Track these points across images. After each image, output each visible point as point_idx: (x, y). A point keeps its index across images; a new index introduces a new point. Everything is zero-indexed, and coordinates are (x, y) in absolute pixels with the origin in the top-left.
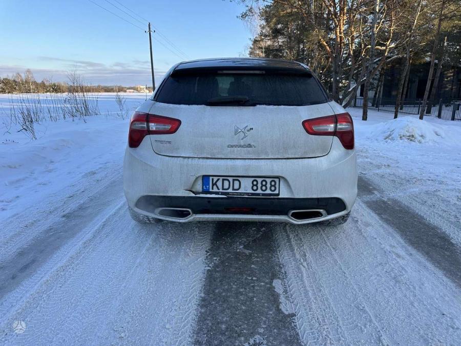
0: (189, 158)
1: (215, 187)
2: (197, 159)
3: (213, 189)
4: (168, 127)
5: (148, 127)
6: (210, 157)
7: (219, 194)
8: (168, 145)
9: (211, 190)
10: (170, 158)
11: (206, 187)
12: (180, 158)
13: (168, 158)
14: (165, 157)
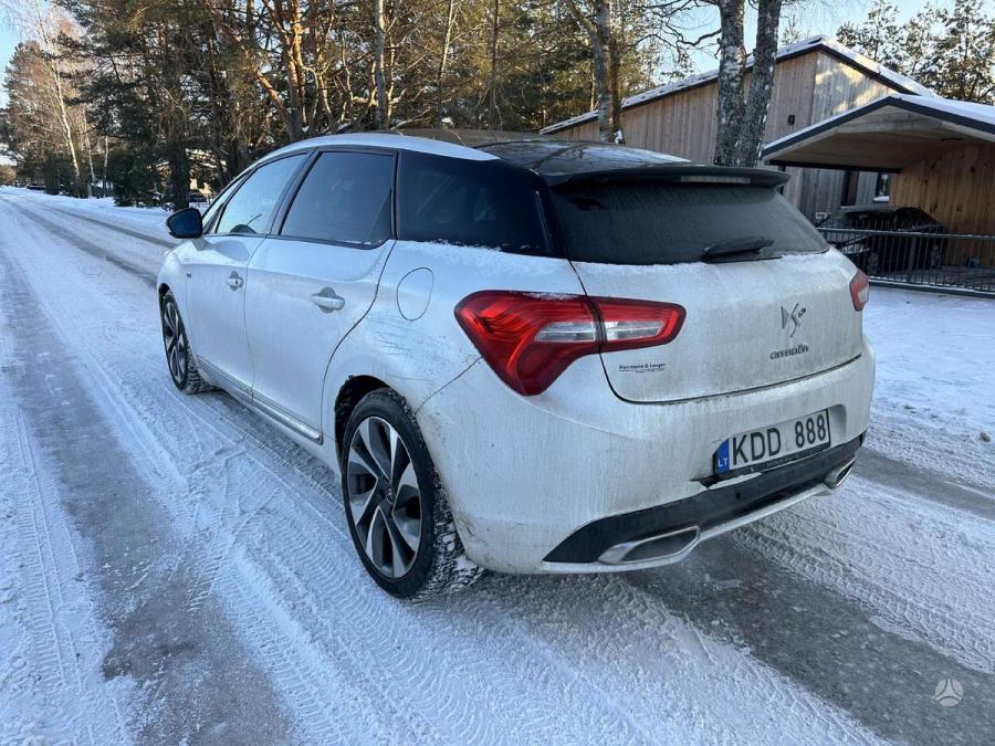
0: (705, 398)
1: (739, 457)
2: (724, 398)
3: (735, 463)
4: (655, 327)
5: (601, 331)
6: (744, 388)
7: (750, 472)
8: (657, 373)
9: (732, 467)
10: (666, 407)
11: (722, 462)
12: (690, 403)
13: (659, 407)
14: (653, 407)
